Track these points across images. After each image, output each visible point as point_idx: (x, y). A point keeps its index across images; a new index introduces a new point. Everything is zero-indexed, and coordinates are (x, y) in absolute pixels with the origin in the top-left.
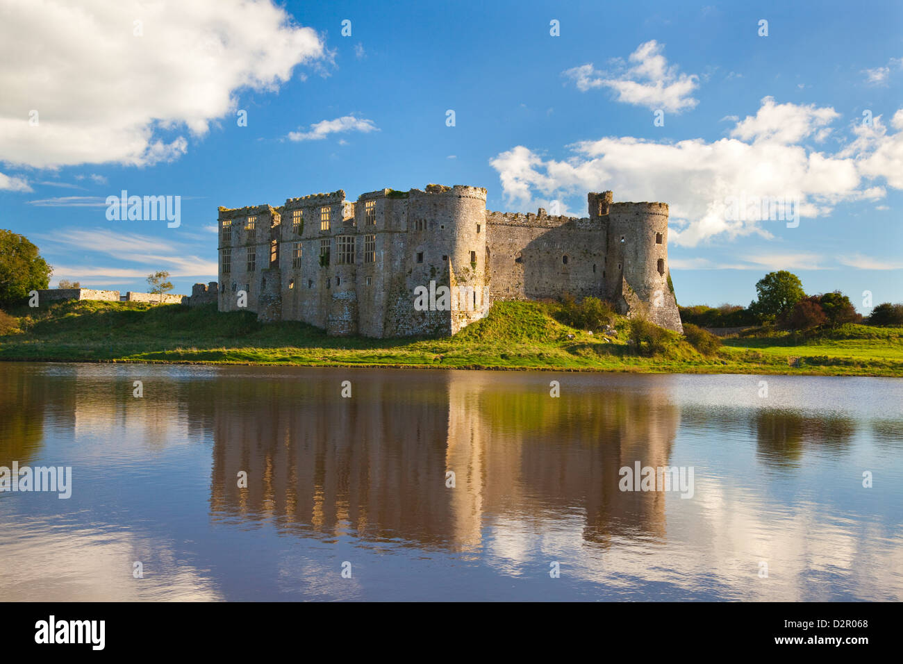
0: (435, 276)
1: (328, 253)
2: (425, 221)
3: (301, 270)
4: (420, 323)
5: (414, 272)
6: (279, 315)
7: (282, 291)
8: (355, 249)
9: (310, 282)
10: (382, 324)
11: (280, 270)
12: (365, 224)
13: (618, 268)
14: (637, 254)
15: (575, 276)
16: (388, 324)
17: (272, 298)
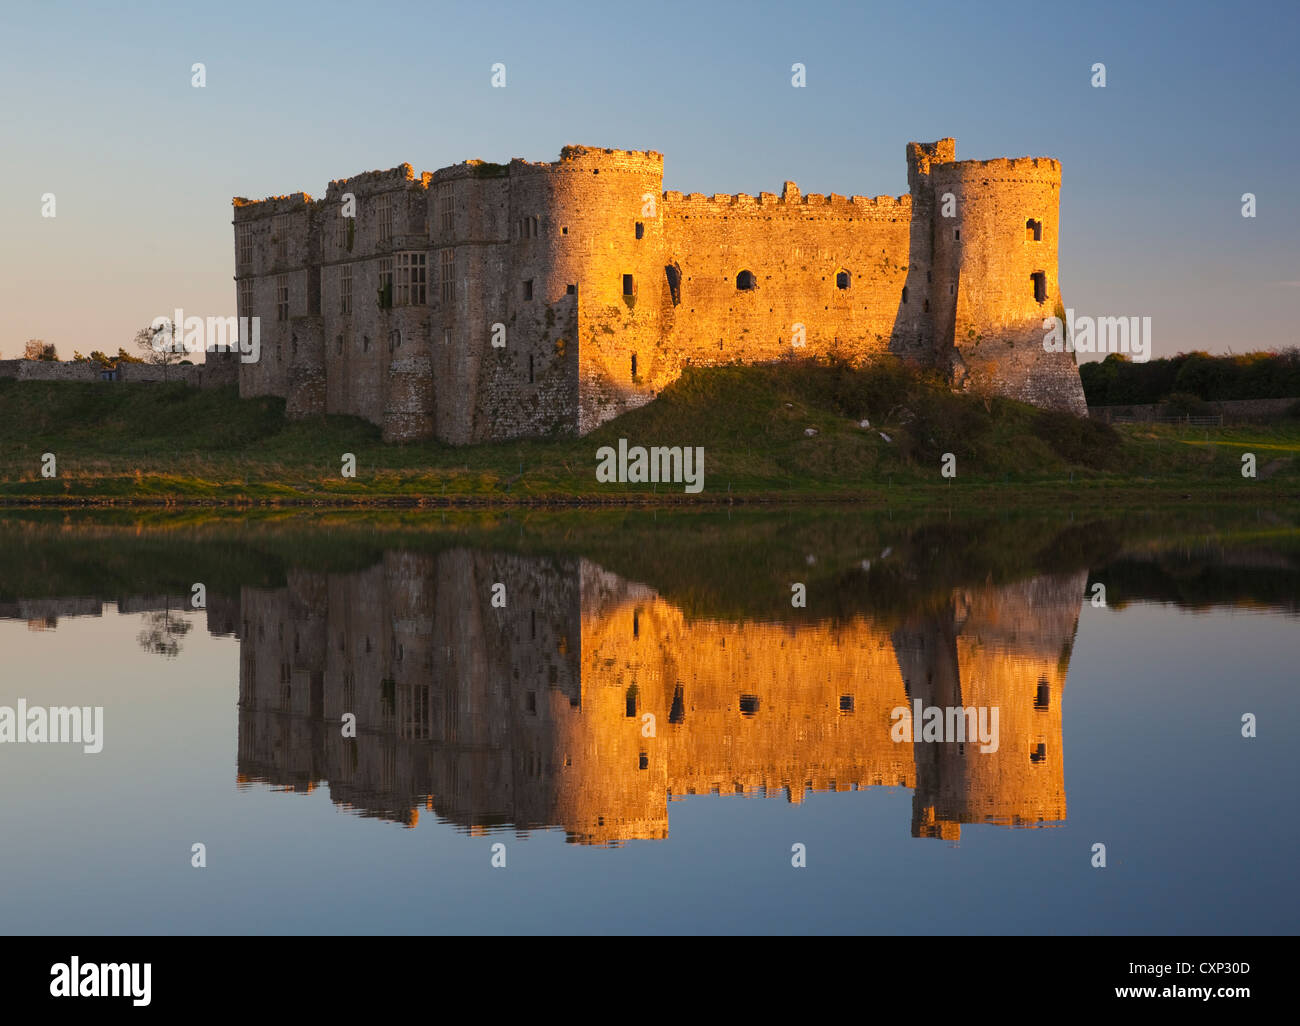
0: (553, 325)
1: (390, 286)
2: (535, 220)
3: (353, 318)
4: (529, 415)
5: (519, 317)
6: (321, 403)
7: (327, 358)
8: (427, 276)
9: (366, 340)
10: (469, 418)
11: (323, 318)
12: (441, 228)
13: (948, 293)
14: (985, 263)
15: (863, 312)
16: (480, 415)
17: (308, 372)
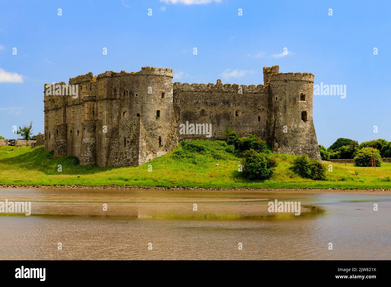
0: (132, 127)
2: (127, 91)
3: (75, 124)
5: (122, 124)
6: (65, 153)
7: (67, 138)
8: (95, 110)
10: (105, 159)
11: (67, 124)
12: (99, 94)
13: (273, 118)
14: (286, 108)
15: (244, 125)
16: (109, 158)
17: (61, 143)
